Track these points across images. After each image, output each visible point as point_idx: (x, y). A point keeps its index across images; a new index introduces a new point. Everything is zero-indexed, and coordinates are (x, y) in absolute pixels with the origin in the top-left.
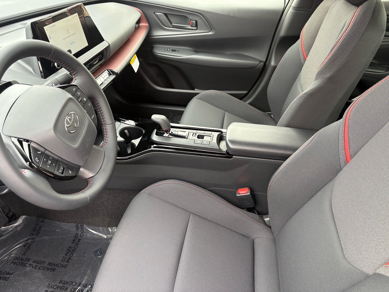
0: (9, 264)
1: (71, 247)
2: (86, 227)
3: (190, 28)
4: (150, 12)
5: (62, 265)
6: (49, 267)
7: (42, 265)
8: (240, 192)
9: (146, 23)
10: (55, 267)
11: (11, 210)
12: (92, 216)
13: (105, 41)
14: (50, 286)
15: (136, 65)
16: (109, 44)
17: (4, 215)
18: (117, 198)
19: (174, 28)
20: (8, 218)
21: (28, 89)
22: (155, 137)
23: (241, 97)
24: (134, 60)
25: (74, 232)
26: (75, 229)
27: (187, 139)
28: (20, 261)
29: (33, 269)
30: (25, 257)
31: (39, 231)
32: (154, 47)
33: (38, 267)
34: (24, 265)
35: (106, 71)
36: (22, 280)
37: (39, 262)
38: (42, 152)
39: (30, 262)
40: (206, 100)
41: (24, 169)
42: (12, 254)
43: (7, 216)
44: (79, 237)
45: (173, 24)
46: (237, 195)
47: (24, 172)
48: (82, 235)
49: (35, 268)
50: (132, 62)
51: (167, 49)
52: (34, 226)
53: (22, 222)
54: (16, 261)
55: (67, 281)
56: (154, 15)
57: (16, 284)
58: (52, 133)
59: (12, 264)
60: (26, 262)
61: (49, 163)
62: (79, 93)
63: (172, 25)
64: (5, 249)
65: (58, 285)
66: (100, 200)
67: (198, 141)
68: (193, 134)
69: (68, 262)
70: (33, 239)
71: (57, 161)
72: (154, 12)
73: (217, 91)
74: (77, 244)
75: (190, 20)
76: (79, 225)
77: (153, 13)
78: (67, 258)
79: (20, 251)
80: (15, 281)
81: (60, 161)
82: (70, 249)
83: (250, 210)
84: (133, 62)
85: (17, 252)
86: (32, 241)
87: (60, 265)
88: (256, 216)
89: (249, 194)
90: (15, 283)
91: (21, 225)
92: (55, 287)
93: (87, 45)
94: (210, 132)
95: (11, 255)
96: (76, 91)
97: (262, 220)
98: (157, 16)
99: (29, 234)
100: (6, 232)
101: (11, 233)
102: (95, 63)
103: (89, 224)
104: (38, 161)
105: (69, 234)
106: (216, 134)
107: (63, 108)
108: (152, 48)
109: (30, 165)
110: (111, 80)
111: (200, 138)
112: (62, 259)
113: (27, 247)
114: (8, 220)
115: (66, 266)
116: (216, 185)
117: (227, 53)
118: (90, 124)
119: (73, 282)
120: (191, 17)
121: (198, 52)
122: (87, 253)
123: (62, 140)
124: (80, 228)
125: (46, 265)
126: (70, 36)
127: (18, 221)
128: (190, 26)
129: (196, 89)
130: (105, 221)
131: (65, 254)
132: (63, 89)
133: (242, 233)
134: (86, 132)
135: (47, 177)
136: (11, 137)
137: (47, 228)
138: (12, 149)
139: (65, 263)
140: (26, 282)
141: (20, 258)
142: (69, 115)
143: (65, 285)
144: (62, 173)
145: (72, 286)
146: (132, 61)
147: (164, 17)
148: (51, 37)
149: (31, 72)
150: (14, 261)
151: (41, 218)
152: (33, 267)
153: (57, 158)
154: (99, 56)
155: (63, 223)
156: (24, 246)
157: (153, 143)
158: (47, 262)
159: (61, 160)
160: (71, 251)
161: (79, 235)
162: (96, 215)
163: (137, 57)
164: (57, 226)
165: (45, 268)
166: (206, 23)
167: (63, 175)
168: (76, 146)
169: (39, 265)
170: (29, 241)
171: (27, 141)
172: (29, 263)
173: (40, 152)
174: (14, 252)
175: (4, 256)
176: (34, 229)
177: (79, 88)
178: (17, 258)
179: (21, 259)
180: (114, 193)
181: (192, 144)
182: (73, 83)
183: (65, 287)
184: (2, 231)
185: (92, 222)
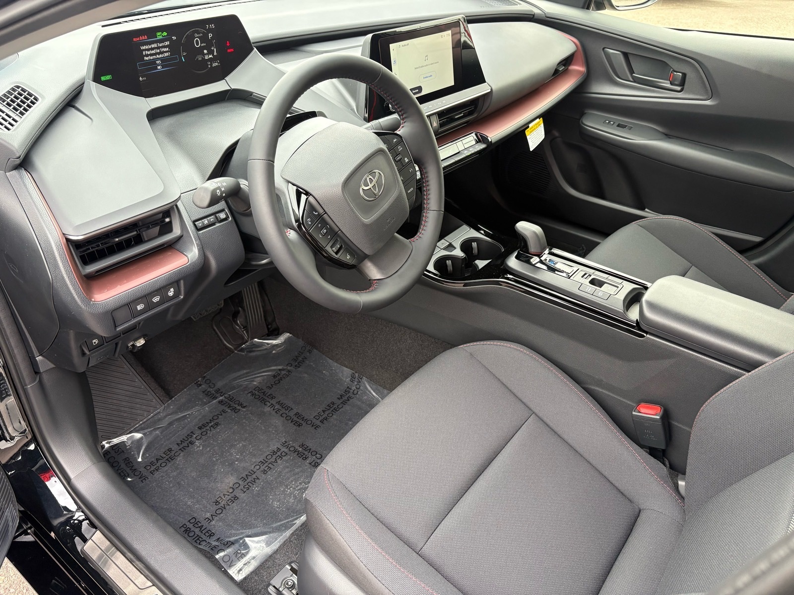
0: (246, 392)
1: (333, 404)
2: (366, 383)
3: (668, 85)
4: (595, 48)
5: (312, 423)
6: (295, 419)
7: (287, 412)
8: (641, 409)
9: (583, 67)
10: (302, 422)
11: (275, 320)
12: (380, 367)
13: (486, 83)
14: (286, 444)
15: (535, 137)
16: (491, 89)
17: (265, 324)
18: (425, 350)
19: (635, 82)
20: (268, 331)
21: (332, 125)
22: (513, 262)
23: (744, 249)
24: (535, 129)
25: (346, 383)
26: (348, 380)
27: (569, 278)
28: (261, 395)
29: (274, 413)
30: (269, 392)
31: (301, 364)
32: (585, 113)
33: (281, 412)
34: (263, 401)
35: (473, 135)
36: (254, 420)
37: (285, 406)
38: (319, 214)
39: (273, 402)
40: (657, 232)
41: (291, 229)
42: (255, 381)
43: (267, 326)
44: (351, 394)
45: (634, 75)
46: (634, 413)
47: (289, 232)
48: (355, 392)
49: (276, 412)
50: (530, 131)
51: (610, 122)
52: (296, 353)
53: (283, 341)
54: (256, 392)
55: (311, 448)
56: (603, 52)
57: (245, 423)
58: (338, 190)
59: (250, 394)
60: (268, 399)
61: (323, 232)
62: (400, 148)
63: (633, 77)
64: (248, 371)
65: (297, 447)
66: (399, 344)
67: (588, 288)
68: (585, 274)
69: (322, 422)
70: (289, 371)
71: (334, 235)
72: (603, 47)
73: (690, 222)
74: (344, 403)
75: (672, 70)
76: (357, 375)
77: (602, 50)
78: (323, 417)
79: (265, 381)
80: (245, 418)
81: (339, 236)
82: (332, 406)
83: (654, 452)
84: (532, 131)
85: (262, 381)
86: (287, 373)
87: (309, 422)
88: (664, 470)
89: (658, 417)
90: (244, 421)
91: (280, 346)
92: (292, 449)
93: (453, 84)
94: (620, 281)
95: (253, 381)
96: (398, 144)
97: (672, 480)
98: (608, 56)
99: (287, 363)
100: (259, 349)
101: (265, 352)
102: (456, 117)
103: (371, 379)
104: (310, 223)
105: (338, 383)
106: (629, 287)
107: (366, 160)
108: (582, 114)
109: (299, 226)
110: (476, 150)
111: (597, 284)
112: (315, 415)
113: (277, 378)
114: (267, 332)
115: (317, 427)
116: (599, 383)
117: (738, 148)
118: (399, 198)
119: (318, 453)
120: (674, 65)
121: (671, 137)
122: (352, 422)
123: (349, 206)
124: (356, 380)
125: (292, 414)
126: (427, 65)
127: (279, 338)
128: (669, 82)
129: (646, 210)
130: (396, 382)
131: (323, 411)
132: (378, 136)
133: (620, 487)
134: (390, 206)
135: (315, 252)
136: (289, 182)
137: (312, 364)
138: (286, 198)
139: (318, 423)
140: (258, 426)
141: (263, 391)
142: (372, 173)
143: (306, 453)
144: (337, 253)
145: (314, 457)
146: (530, 129)
147: (622, 58)
148: (397, 62)
149: (352, 110)
150: (254, 392)
151: (309, 346)
152: (274, 410)
153: (337, 229)
154: (469, 107)
155: (336, 364)
156: (274, 376)
157: (507, 270)
158: (295, 411)
159: (341, 235)
160: (332, 408)
161: (352, 391)
162: (386, 367)
163: (542, 125)
164: (327, 365)
165: (288, 418)
166: (703, 82)
167: (336, 256)
168: (367, 221)
169: (283, 409)
170: (283, 372)
171: (307, 193)
172: (271, 402)
173: (317, 214)
174: (259, 379)
175: (245, 380)
176: (295, 358)
177: (403, 141)
178: (258, 389)
179: (264, 393)
180: (422, 341)
181: (574, 290)
182: (398, 132)
183: (304, 454)
184: (254, 344)
185: (375, 376)
